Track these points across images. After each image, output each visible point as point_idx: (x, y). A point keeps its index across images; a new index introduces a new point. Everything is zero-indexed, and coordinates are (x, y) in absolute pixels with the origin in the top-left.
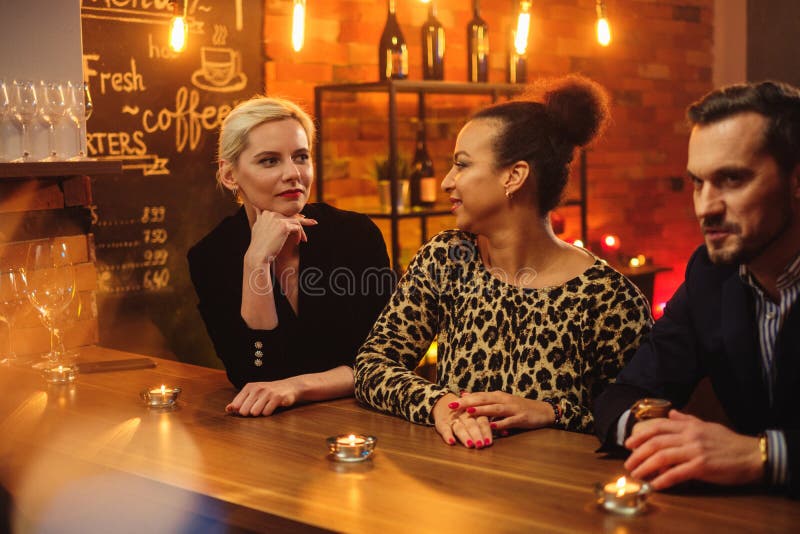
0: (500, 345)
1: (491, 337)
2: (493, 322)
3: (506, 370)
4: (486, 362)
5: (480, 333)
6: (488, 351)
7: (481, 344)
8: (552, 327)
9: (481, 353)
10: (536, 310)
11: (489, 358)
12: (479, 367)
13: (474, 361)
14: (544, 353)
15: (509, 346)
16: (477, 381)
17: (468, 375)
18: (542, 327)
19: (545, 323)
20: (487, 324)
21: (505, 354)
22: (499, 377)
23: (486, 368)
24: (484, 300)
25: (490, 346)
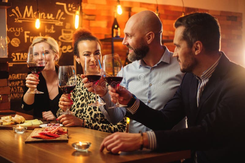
0: (84, 101)
1: (82, 99)
2: (83, 95)
3: (85, 107)
4: (80, 106)
5: (79, 98)
6: (81, 103)
7: (79, 101)
9: (79, 103)
12: (78, 107)
15: (86, 101)
16: (77, 111)
17: (75, 109)
20: (81, 96)
21: (85, 103)
22: (83, 109)
24: (81, 90)
25: (82, 101)
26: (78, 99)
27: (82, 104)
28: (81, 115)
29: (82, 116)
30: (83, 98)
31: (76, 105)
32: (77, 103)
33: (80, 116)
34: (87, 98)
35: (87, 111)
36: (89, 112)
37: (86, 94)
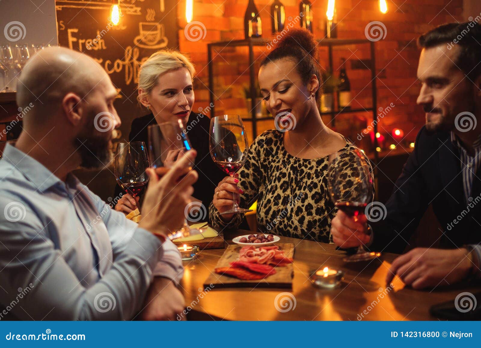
0: (288, 192)
1: (285, 187)
2: (286, 179)
4: (281, 201)
5: (279, 185)
6: (282, 195)
7: (279, 191)
8: (315, 180)
10: (309, 171)
11: (282, 198)
12: (276, 204)
13: (274, 201)
14: (310, 195)
15: (293, 191)
16: (274, 211)
17: (270, 208)
18: (311, 180)
19: (313, 178)
20: (283, 180)
21: (291, 196)
23: (280, 205)
24: (282, 167)
25: (283, 192)
26: (276, 186)
27: (285, 197)
28: (284, 221)
29: (285, 225)
30: (286, 185)
31: (272, 200)
32: (275, 194)
33: (280, 223)
34: (294, 184)
35: (293, 215)
36: (298, 218)
37: (292, 176)
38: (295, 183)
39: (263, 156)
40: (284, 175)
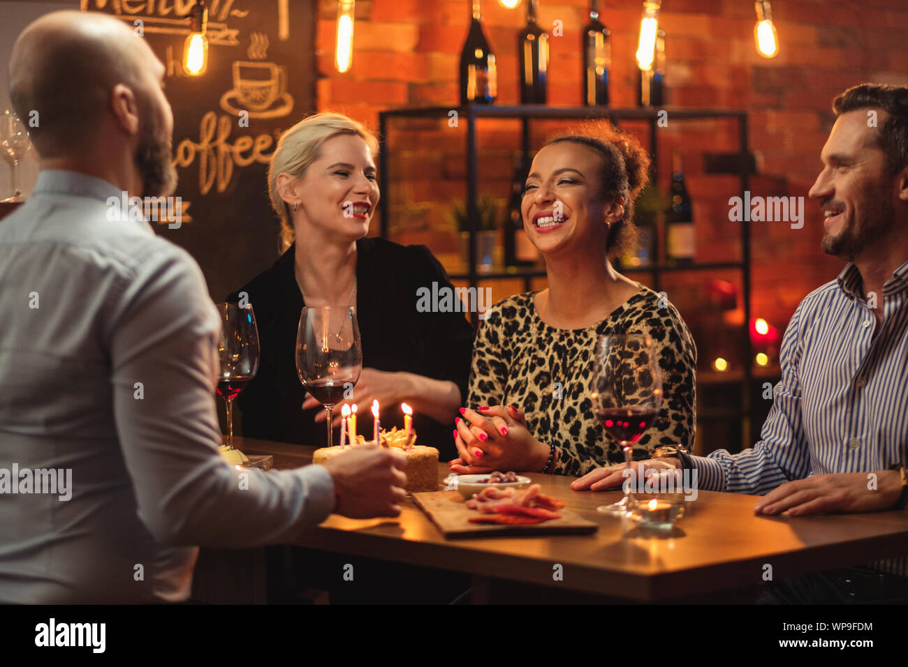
0: (551, 387)
2: (545, 367)
4: (538, 404)
6: (539, 393)
7: (533, 388)
11: (540, 400)
12: (530, 409)
13: (525, 404)
14: (586, 384)
18: (588, 361)
19: (591, 357)
23: (537, 410)
24: (537, 347)
25: (541, 389)
26: (527, 379)
30: (545, 378)
31: (521, 403)
34: (561, 375)
35: (560, 422)
36: (568, 426)
37: (556, 360)
38: (563, 373)
39: (501, 337)
40: (541, 362)
